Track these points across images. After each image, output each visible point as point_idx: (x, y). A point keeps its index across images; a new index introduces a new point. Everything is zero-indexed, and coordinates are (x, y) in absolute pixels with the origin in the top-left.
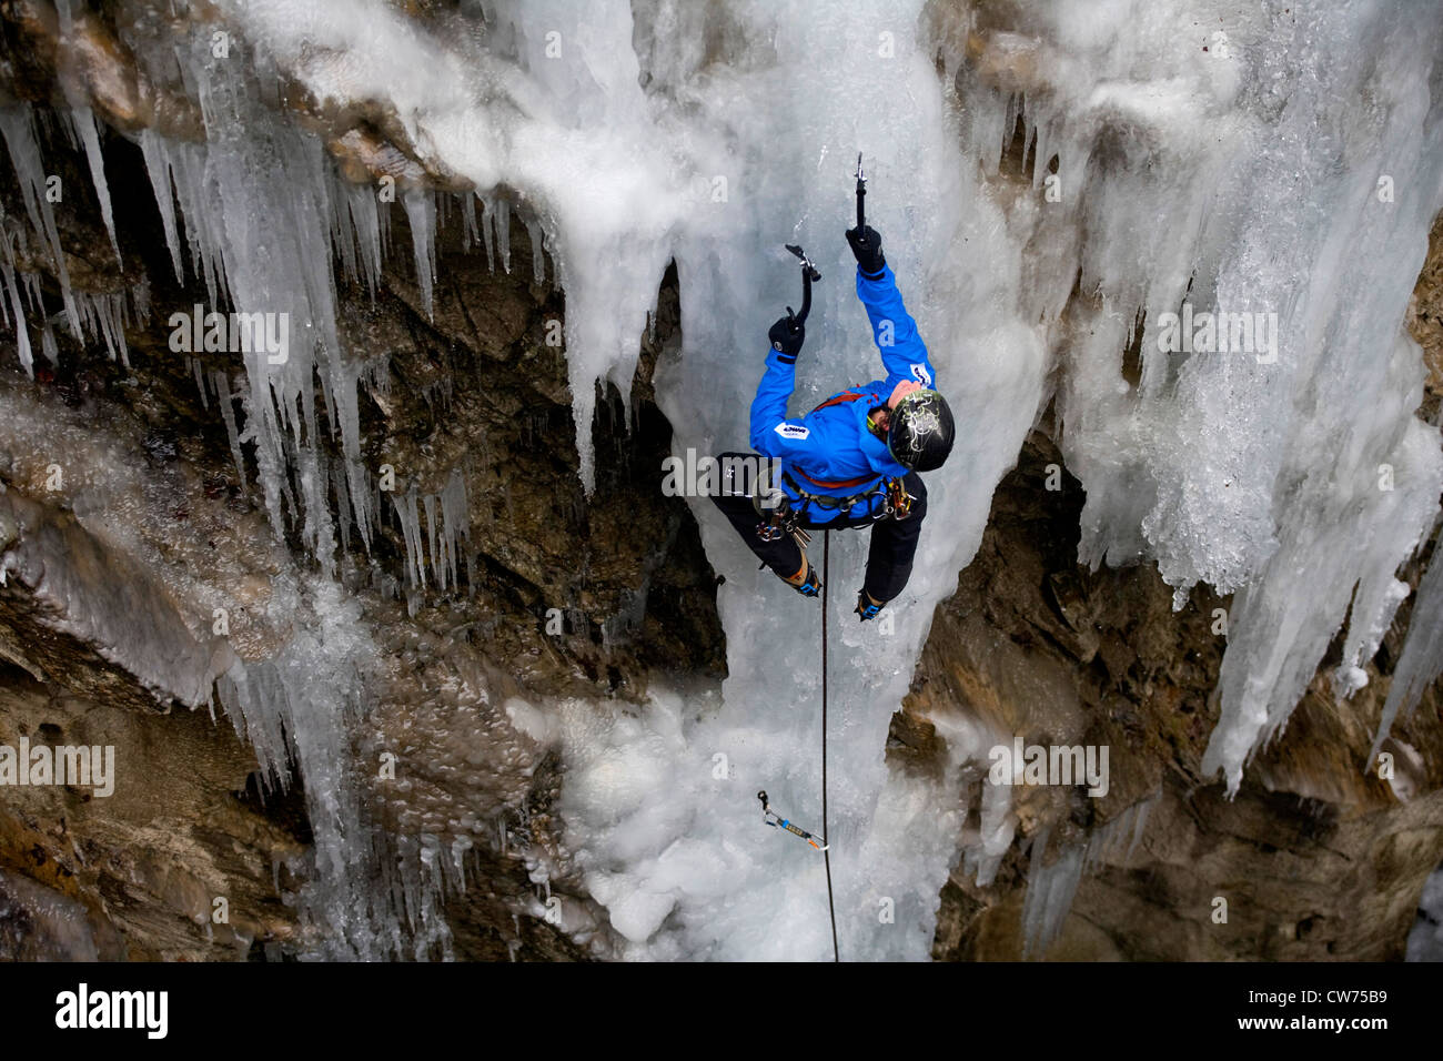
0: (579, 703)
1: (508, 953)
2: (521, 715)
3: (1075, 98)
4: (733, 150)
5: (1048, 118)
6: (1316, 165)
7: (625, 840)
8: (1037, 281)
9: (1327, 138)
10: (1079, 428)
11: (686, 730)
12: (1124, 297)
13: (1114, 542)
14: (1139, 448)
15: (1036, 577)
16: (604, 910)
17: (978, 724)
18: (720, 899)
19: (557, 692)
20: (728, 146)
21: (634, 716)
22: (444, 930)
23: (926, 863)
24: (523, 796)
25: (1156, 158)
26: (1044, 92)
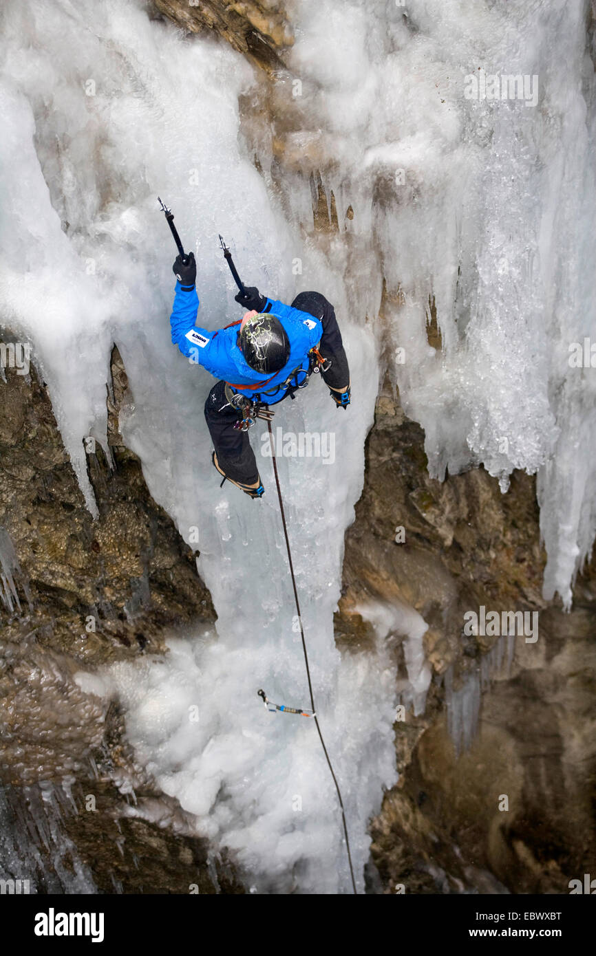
0: (123, 664)
1: (117, 848)
2: (85, 682)
3: (354, 164)
4: (136, 259)
5: (339, 183)
6: (523, 167)
7: (176, 748)
8: (358, 295)
9: (526, 147)
10: (409, 387)
11: (198, 662)
12: (418, 291)
13: (451, 458)
14: (453, 390)
15: (399, 498)
16: (175, 800)
17: (390, 606)
18: (250, 771)
19: (106, 660)
20: (132, 258)
21: (161, 662)
22: (70, 844)
23: (379, 709)
24: (102, 737)
25: (417, 191)
26: (332, 166)
